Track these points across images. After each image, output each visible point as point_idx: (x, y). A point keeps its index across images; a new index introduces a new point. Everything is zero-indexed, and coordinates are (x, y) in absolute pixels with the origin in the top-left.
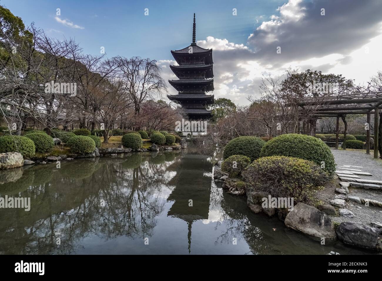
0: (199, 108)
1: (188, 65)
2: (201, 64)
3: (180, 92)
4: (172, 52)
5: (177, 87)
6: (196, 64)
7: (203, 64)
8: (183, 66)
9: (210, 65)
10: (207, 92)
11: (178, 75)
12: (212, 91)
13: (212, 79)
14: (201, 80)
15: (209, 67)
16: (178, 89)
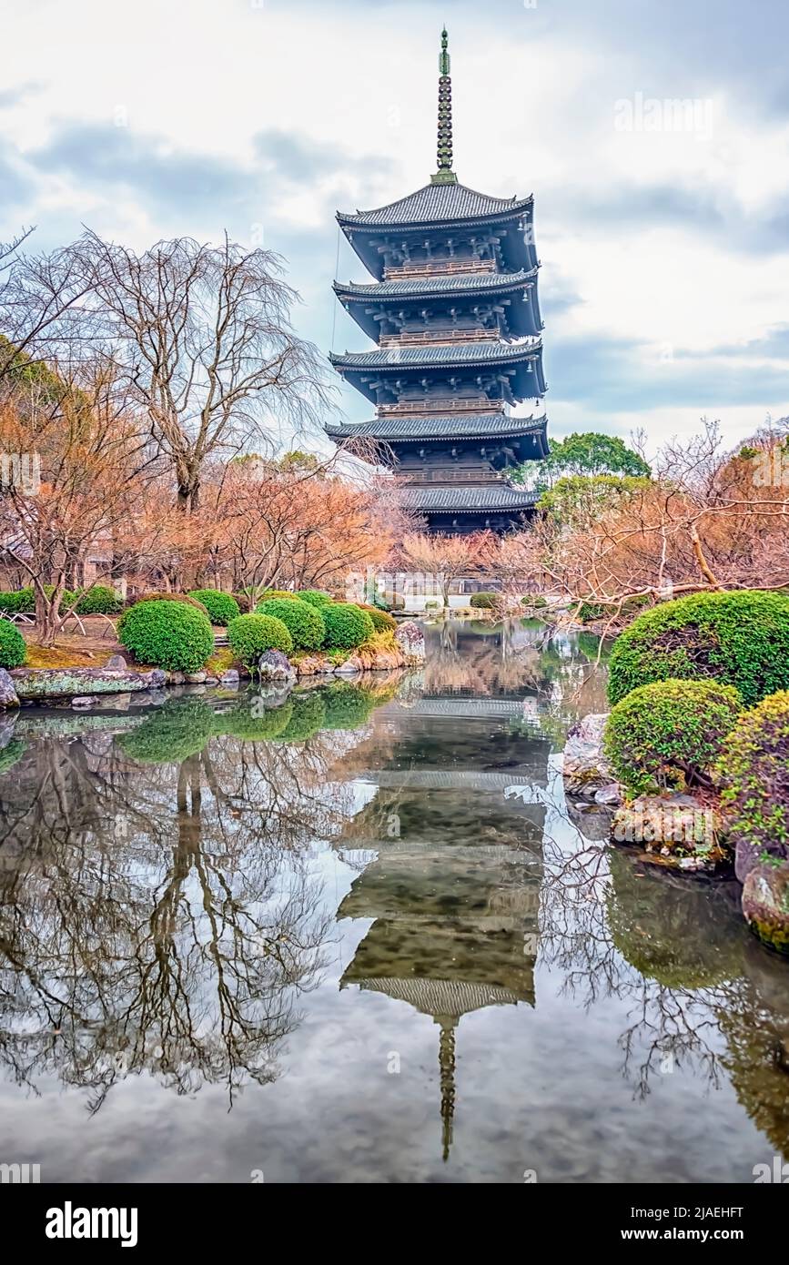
0: (476, 479)
1: (416, 279)
2: (482, 274)
3: (387, 408)
4: (343, 222)
5: (372, 386)
6: (456, 273)
7: (490, 270)
8: (397, 285)
9: (521, 275)
10: (514, 406)
11: (374, 330)
12: (535, 399)
13: (537, 339)
14: (485, 349)
15: (518, 283)
16: (373, 396)
